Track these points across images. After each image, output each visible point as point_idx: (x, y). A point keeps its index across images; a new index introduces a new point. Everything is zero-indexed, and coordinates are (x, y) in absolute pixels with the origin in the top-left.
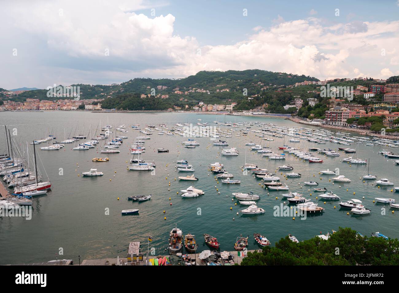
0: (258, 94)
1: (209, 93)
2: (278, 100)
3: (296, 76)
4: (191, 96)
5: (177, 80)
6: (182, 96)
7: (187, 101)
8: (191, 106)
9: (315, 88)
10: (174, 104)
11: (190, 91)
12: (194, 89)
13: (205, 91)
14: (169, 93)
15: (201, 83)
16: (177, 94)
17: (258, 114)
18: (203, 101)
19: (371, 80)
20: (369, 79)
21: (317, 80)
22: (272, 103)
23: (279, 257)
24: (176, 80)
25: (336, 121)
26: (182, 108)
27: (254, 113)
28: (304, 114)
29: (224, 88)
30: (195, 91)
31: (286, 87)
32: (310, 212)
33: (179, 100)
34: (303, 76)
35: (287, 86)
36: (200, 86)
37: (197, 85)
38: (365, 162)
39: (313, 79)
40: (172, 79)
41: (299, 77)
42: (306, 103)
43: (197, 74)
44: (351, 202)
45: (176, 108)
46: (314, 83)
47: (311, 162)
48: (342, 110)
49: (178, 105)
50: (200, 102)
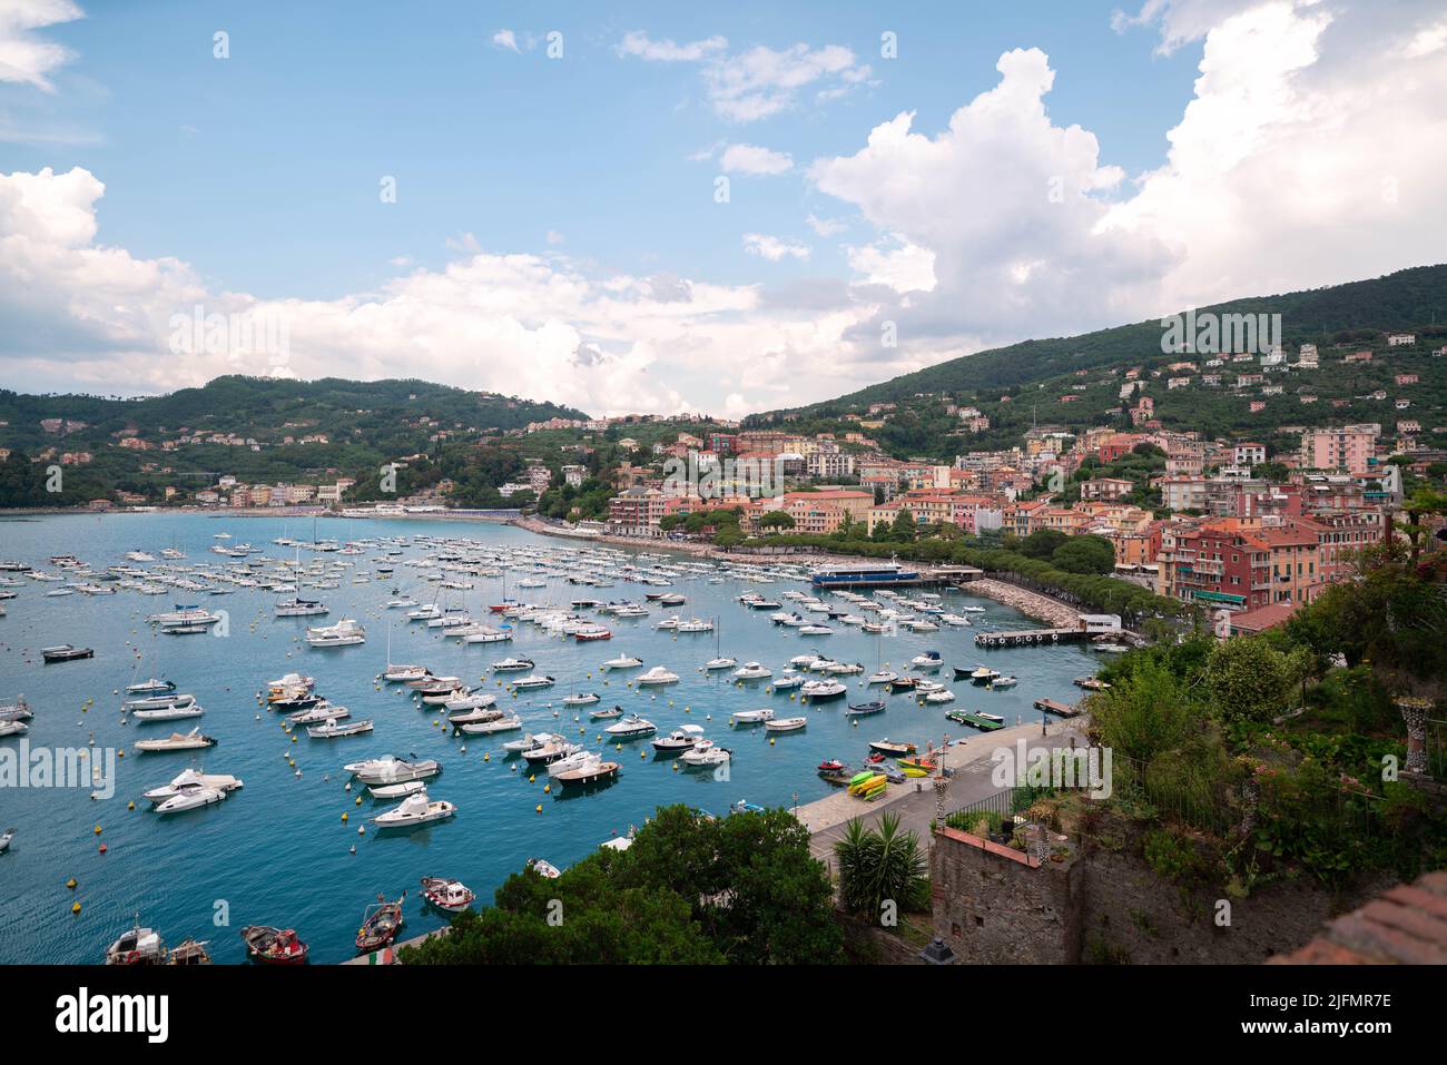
0: (421, 452)
1: (257, 448)
2: (482, 470)
3: (528, 404)
4: (187, 456)
5: (128, 401)
6: (151, 456)
7: (172, 475)
8: (186, 490)
9: (580, 438)
10: (116, 482)
11: (183, 440)
12: (199, 433)
13: (240, 442)
14: (95, 446)
15: (226, 414)
16: (130, 449)
17: (424, 512)
18: (234, 474)
19: (709, 420)
20: (704, 418)
21: (584, 418)
22: (464, 480)
23: (498, 938)
24: (124, 399)
25: (636, 523)
26: (152, 496)
27: (411, 509)
28: (554, 508)
29: (311, 431)
30: (203, 440)
31: (503, 435)
32: (584, 781)
33: (136, 470)
34: (548, 405)
35: (506, 432)
36: (223, 425)
37: (211, 422)
38: (709, 626)
39: (574, 415)
40: (108, 398)
41: (538, 406)
42: (558, 479)
43: (211, 385)
44: (680, 734)
45: (127, 497)
46: (577, 423)
47: (582, 640)
48: (649, 497)
49: (132, 488)
50: (222, 476)
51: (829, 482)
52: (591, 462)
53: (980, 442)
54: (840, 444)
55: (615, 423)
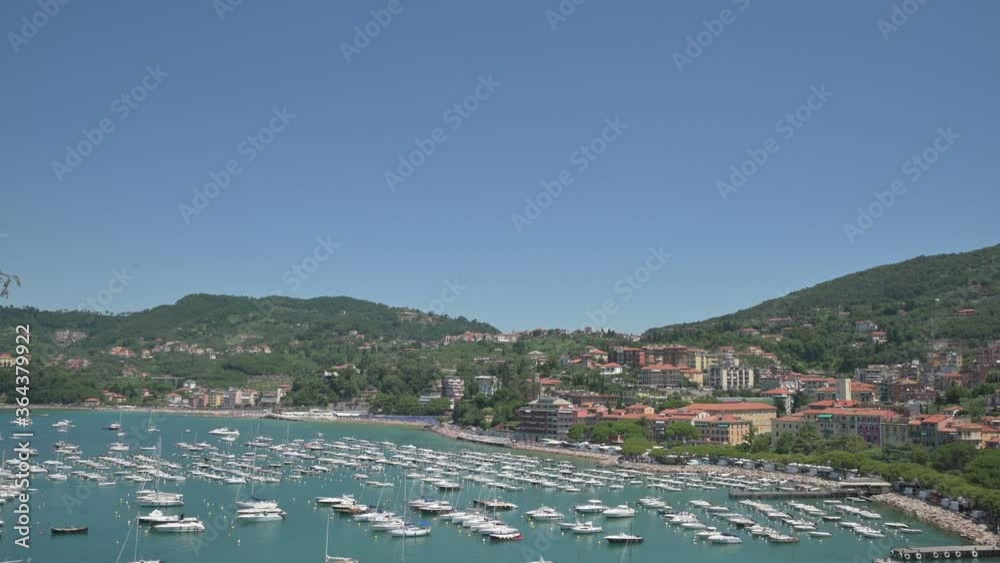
0: (349, 361)
1: (214, 357)
2: (403, 379)
3: (444, 318)
4: (164, 365)
5: (118, 316)
6: (132, 362)
7: (147, 379)
8: (157, 392)
9: (491, 350)
10: (103, 384)
11: (156, 350)
12: (168, 343)
13: (200, 352)
14: (91, 354)
15: (192, 327)
16: (116, 356)
17: (351, 417)
18: (195, 379)
19: (612, 334)
20: (606, 331)
21: (495, 332)
22: (385, 389)
24: (115, 314)
25: (545, 432)
26: (131, 396)
27: (339, 414)
28: (468, 416)
29: (258, 342)
30: (172, 349)
31: (420, 347)
33: (121, 374)
34: (462, 320)
35: (423, 345)
36: (188, 336)
37: (179, 334)
39: (485, 328)
40: (104, 314)
41: (452, 320)
42: (472, 389)
43: (181, 302)
45: (110, 396)
46: (489, 337)
48: (557, 407)
49: (115, 389)
50: (184, 381)
51: (731, 393)
52: (501, 371)
53: (877, 355)
54: (741, 357)
55: (523, 336)
